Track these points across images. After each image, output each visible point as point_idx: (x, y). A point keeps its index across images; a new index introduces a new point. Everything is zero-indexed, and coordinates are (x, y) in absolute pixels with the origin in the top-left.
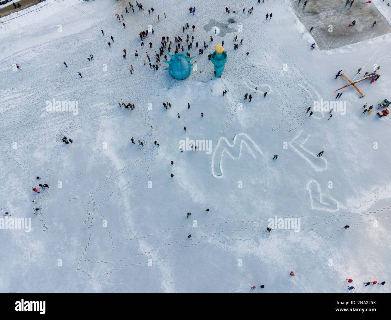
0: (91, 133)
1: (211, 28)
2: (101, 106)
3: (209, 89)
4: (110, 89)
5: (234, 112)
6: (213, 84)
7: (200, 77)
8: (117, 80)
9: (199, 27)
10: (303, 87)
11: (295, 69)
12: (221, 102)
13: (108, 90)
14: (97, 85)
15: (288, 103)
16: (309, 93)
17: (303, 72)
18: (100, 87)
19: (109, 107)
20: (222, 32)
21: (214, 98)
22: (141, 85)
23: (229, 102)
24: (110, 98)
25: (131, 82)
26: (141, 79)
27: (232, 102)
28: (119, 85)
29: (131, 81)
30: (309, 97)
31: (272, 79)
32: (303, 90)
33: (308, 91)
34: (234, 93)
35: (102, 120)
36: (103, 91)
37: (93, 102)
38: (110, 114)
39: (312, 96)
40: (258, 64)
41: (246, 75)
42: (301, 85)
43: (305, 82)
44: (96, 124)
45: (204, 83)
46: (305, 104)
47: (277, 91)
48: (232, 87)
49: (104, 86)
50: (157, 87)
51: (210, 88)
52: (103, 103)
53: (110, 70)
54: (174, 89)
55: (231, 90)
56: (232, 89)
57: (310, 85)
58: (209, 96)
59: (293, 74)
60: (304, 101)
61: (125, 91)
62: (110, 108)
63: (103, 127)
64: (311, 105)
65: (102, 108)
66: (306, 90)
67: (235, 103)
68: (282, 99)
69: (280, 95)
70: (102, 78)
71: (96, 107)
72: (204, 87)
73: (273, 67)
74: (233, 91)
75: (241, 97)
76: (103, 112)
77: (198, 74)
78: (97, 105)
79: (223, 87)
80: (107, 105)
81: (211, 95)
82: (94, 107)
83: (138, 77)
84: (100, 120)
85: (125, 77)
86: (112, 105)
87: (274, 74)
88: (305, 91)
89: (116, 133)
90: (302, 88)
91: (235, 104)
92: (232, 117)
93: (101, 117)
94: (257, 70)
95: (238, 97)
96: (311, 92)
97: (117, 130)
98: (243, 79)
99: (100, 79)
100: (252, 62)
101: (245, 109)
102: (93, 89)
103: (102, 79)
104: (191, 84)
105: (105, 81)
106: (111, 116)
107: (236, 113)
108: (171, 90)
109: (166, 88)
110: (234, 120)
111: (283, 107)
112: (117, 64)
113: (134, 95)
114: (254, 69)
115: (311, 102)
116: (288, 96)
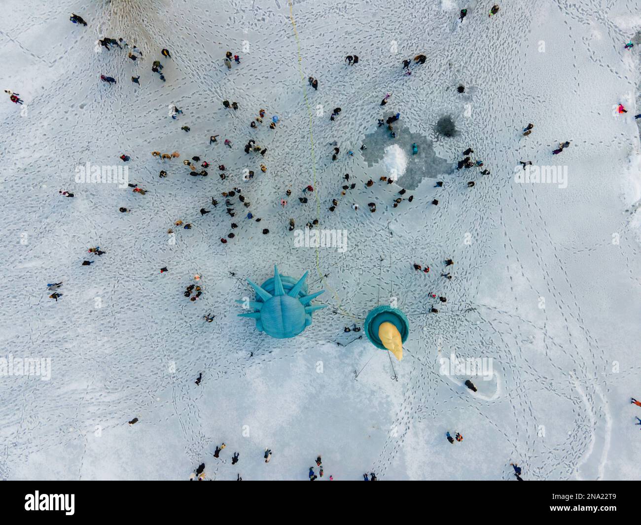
0: (65, 466)
1: (383, 149)
2: (85, 390)
3: (350, 368)
4: (106, 339)
5: (400, 443)
6: (361, 352)
7: (331, 325)
8: (119, 312)
9: (348, 142)
10: (580, 390)
11: (576, 332)
12: (374, 410)
13: (100, 343)
14: (69, 324)
15: (530, 433)
16: (590, 410)
17: (594, 343)
18: (80, 331)
19: (105, 396)
20: (412, 170)
21: (359, 396)
22: (183, 335)
23: (392, 413)
24: (107, 369)
25: (157, 323)
26: (183, 316)
27: (398, 412)
28: (128, 331)
29: (157, 321)
30: (584, 423)
31: (509, 356)
32: (577, 400)
33: (588, 406)
34: (410, 386)
35: (88, 431)
36: (86, 346)
37: (63, 376)
38: (109, 417)
39: (593, 421)
40: (487, 301)
41: (448, 335)
42: (577, 383)
43: (590, 376)
44: (75, 442)
45: (340, 348)
46: (569, 441)
47: (514, 394)
48: (408, 368)
49: (90, 328)
50: (222, 346)
51: (352, 365)
52: (90, 383)
53: (103, 276)
54: (263, 357)
55: (403, 376)
56: (407, 375)
57: (597, 388)
58: (347, 388)
59: (566, 346)
60: (570, 433)
61: (142, 350)
62: (107, 399)
63: (92, 450)
64: (584, 444)
65: (88, 397)
66: (585, 399)
67: (406, 417)
68: (520, 419)
69: (518, 406)
70: (81, 301)
71: (74, 392)
72: (338, 360)
73: (523, 317)
74: (406, 380)
75: (423, 401)
76: (92, 409)
77: (327, 317)
78: (74, 386)
79: (384, 366)
80: (100, 391)
81: (353, 387)
82: (66, 393)
83: (176, 308)
84: (84, 433)
85: (142, 304)
86: (112, 389)
87: (519, 340)
88: (581, 404)
89: (125, 470)
90: (577, 393)
91: (405, 420)
92: (393, 454)
93: (87, 423)
94: (478, 323)
95: (416, 400)
96: (594, 409)
97: (127, 463)
98: (439, 348)
99: (77, 304)
100: (473, 291)
101: (426, 437)
102: (62, 335)
103: (82, 304)
104: (306, 346)
105: (91, 312)
106: (112, 422)
107: (403, 446)
108: (256, 359)
109: (244, 352)
110: (396, 463)
111: (517, 444)
112: (118, 258)
113: (164, 366)
114: (472, 315)
115: (585, 438)
116: (535, 413)
